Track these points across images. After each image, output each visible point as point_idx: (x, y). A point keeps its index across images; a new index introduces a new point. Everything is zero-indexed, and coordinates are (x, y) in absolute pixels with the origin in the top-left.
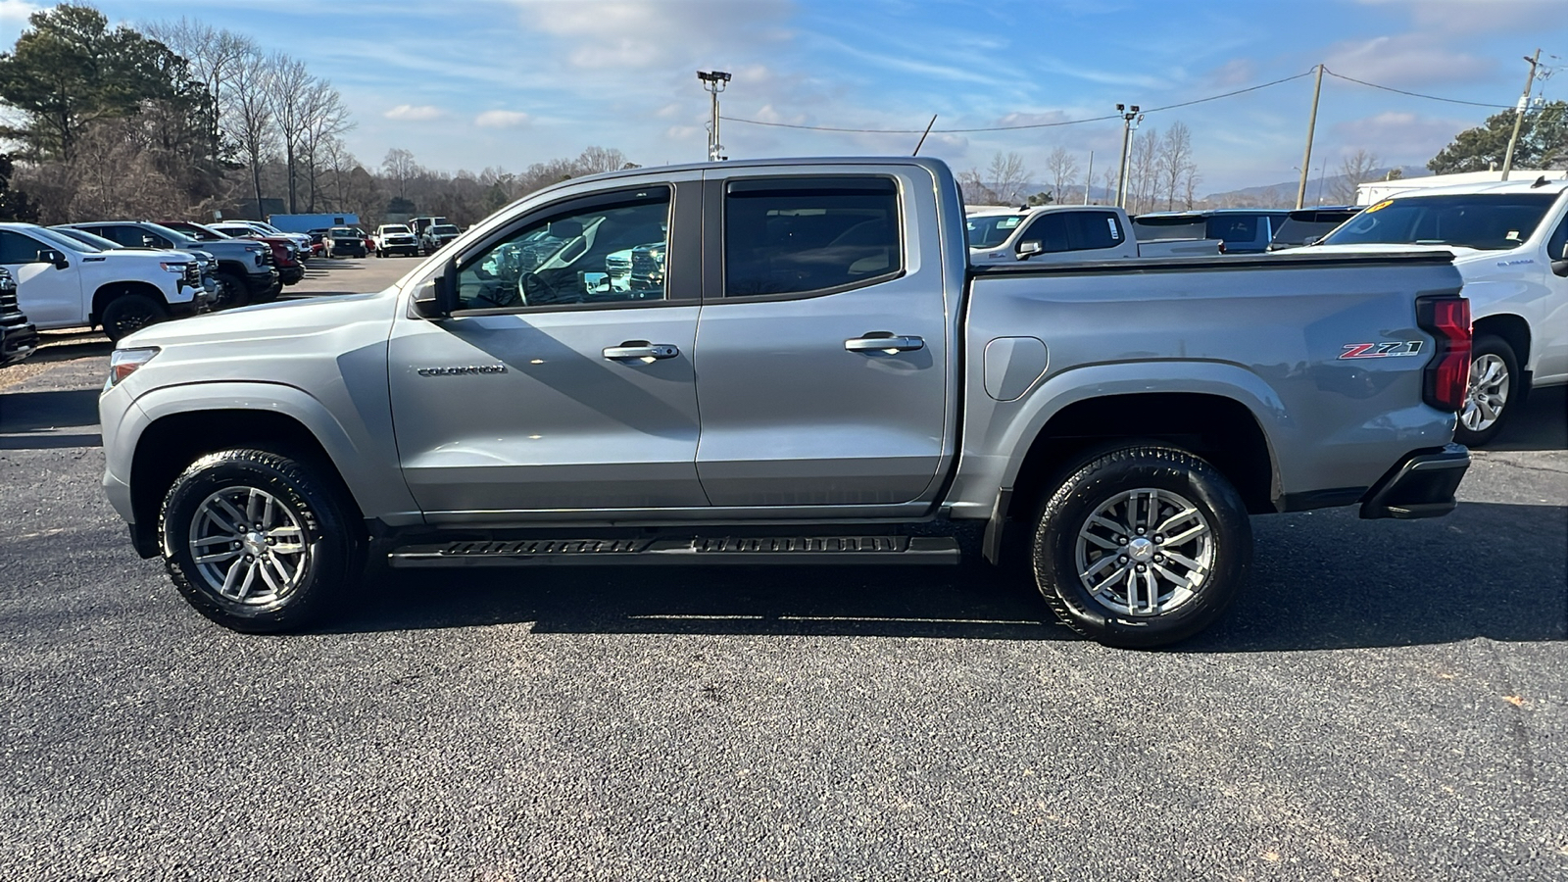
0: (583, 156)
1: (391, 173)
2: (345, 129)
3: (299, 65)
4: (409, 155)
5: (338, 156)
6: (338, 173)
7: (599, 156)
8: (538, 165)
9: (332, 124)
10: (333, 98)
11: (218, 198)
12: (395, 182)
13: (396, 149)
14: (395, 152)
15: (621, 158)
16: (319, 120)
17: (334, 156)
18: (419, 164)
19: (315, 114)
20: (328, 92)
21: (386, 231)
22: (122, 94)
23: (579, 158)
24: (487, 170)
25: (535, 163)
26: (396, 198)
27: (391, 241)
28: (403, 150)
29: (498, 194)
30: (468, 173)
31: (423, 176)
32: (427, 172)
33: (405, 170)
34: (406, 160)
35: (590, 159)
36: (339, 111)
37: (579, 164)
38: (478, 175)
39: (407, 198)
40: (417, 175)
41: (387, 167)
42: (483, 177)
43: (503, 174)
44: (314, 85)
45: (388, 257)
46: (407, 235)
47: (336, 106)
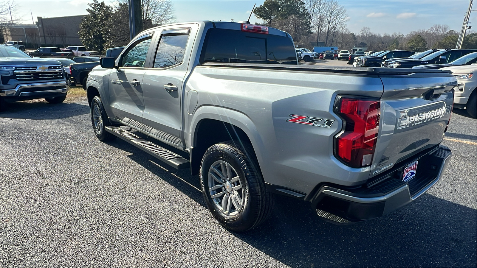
0: (432, 28)
1: (362, 35)
2: (346, 21)
3: (336, 2)
4: (369, 29)
5: (344, 29)
6: (343, 35)
7: (439, 27)
8: (414, 31)
9: (342, 19)
10: (345, 11)
11: (298, 42)
12: (363, 37)
13: (365, 27)
14: (365, 28)
15: (448, 28)
16: (339, 18)
17: (343, 29)
18: (371, 32)
19: (338, 17)
20: (343, 10)
21: (342, 52)
22: (284, 14)
23: (430, 28)
24: (395, 34)
25: (413, 31)
26: (362, 42)
27: (342, 55)
28: (367, 27)
29: (396, 42)
30: (388, 34)
31: (372, 35)
32: (374, 34)
33: (367, 33)
34: (368, 30)
35: (434, 29)
36: (345, 15)
37: (430, 31)
38: (391, 35)
39: (365, 42)
40: (370, 35)
41: (361, 32)
42: (393, 36)
43: (400, 35)
44: (339, 8)
45: (340, 60)
46: (347, 54)
47: (344, 14)
